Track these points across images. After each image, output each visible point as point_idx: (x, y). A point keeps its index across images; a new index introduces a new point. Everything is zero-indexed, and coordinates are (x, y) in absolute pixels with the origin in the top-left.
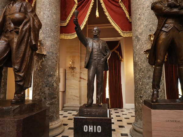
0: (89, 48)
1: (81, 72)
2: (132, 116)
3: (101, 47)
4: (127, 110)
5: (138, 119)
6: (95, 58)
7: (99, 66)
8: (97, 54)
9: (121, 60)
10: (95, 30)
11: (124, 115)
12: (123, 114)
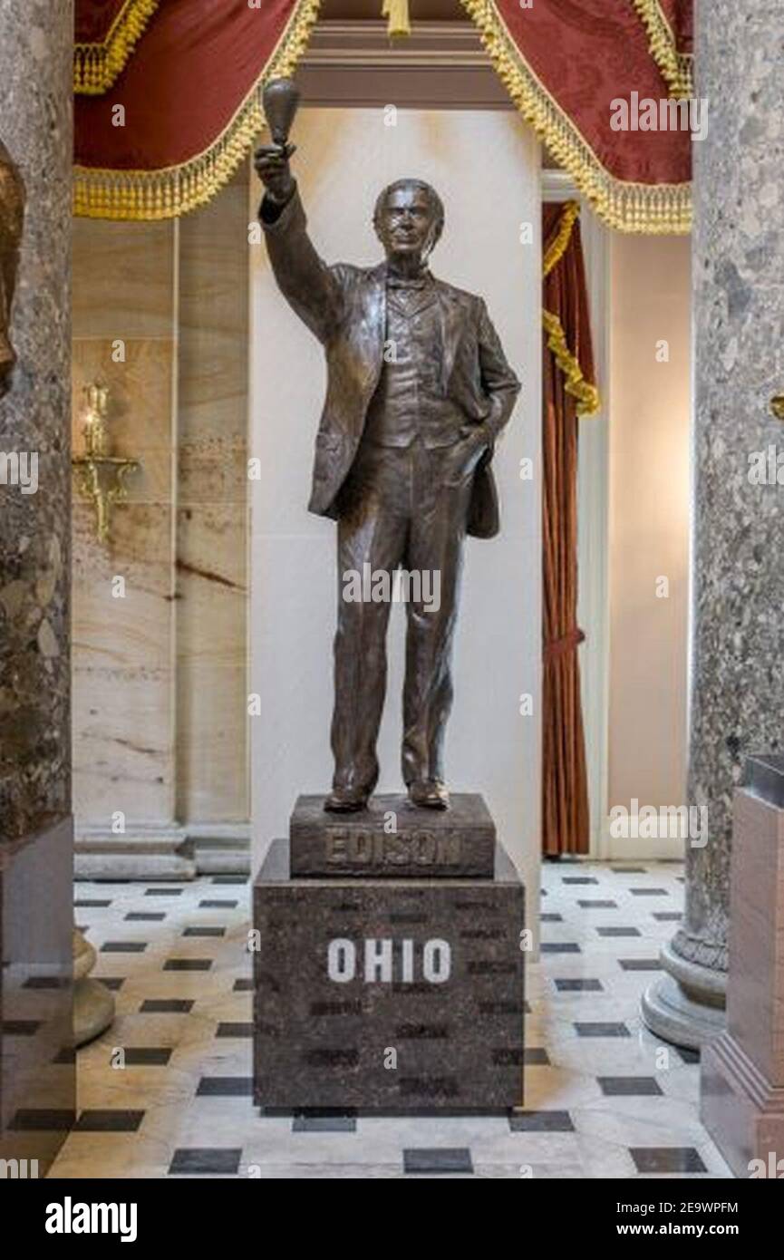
0: (357, 359)
1: (192, 504)
2: (660, 917)
3: (449, 360)
4: (617, 870)
5: (704, 908)
6: (403, 442)
7: (429, 501)
8: (424, 412)
9: (577, 400)
10: (400, 211)
11: (591, 911)
12: (584, 904)
